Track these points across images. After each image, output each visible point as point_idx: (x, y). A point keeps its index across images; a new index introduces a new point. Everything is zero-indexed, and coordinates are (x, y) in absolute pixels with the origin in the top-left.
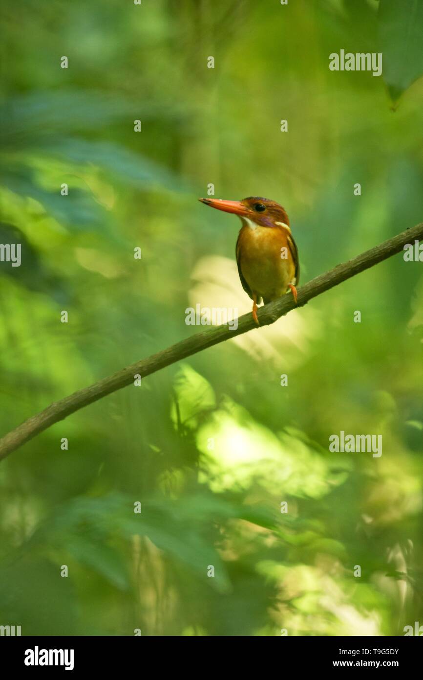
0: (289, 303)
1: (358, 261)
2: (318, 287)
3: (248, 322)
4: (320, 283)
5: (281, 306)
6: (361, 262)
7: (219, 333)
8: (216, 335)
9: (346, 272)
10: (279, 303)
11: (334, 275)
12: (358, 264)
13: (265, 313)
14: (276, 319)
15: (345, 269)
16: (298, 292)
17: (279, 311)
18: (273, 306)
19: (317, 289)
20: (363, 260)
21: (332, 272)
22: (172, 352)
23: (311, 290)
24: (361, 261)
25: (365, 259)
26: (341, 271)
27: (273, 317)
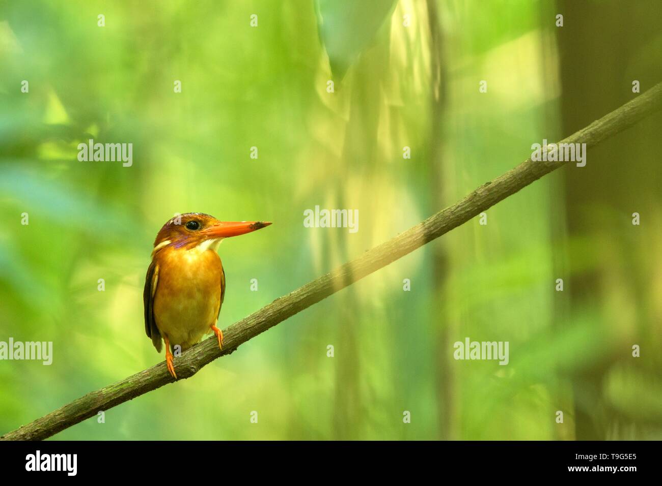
0: (212, 350)
1: (302, 294)
2: (249, 328)
3: (159, 375)
4: (252, 323)
5: (202, 354)
6: (305, 296)
7: (122, 390)
8: (119, 393)
9: (287, 308)
10: (200, 350)
11: (270, 312)
12: (302, 297)
13: (182, 363)
14: (196, 371)
15: (285, 304)
16: (224, 335)
17: (201, 360)
18: (192, 355)
19: (249, 331)
20: (308, 292)
21: (268, 309)
22: (63, 415)
23: (242, 331)
24: (305, 294)
25: (311, 291)
26: (280, 307)
27: (193, 368)
